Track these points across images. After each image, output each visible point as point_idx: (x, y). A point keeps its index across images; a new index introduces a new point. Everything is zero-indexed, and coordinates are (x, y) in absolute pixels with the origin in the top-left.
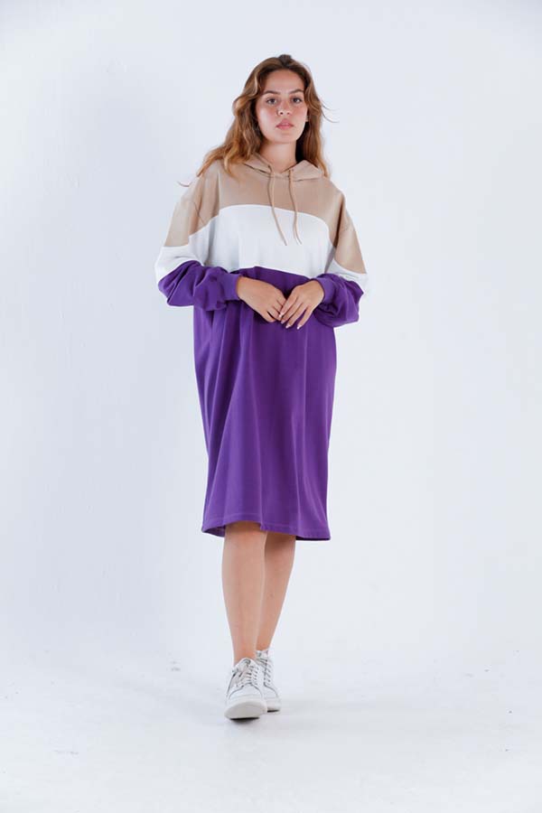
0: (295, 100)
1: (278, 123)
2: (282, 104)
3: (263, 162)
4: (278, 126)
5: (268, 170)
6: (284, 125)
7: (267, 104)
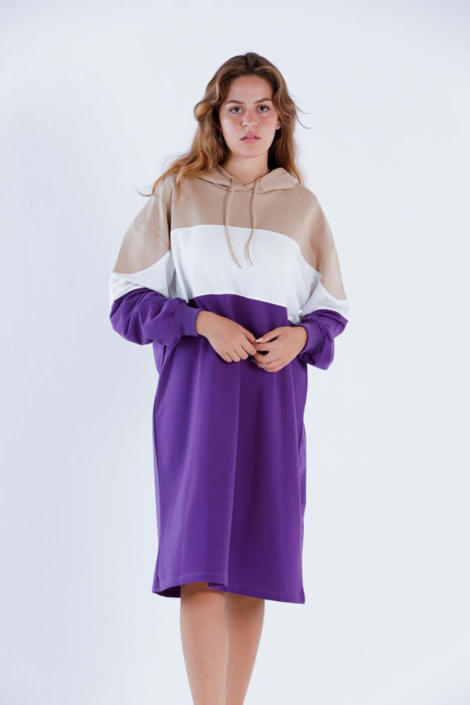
0: (262, 108)
1: (243, 136)
2: (247, 114)
3: (224, 175)
4: (242, 139)
5: (228, 183)
6: (250, 138)
7: (231, 114)
